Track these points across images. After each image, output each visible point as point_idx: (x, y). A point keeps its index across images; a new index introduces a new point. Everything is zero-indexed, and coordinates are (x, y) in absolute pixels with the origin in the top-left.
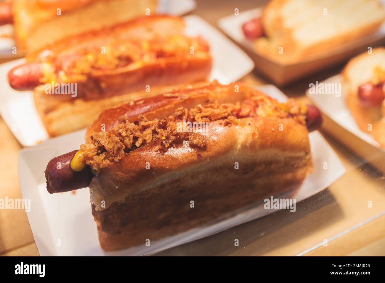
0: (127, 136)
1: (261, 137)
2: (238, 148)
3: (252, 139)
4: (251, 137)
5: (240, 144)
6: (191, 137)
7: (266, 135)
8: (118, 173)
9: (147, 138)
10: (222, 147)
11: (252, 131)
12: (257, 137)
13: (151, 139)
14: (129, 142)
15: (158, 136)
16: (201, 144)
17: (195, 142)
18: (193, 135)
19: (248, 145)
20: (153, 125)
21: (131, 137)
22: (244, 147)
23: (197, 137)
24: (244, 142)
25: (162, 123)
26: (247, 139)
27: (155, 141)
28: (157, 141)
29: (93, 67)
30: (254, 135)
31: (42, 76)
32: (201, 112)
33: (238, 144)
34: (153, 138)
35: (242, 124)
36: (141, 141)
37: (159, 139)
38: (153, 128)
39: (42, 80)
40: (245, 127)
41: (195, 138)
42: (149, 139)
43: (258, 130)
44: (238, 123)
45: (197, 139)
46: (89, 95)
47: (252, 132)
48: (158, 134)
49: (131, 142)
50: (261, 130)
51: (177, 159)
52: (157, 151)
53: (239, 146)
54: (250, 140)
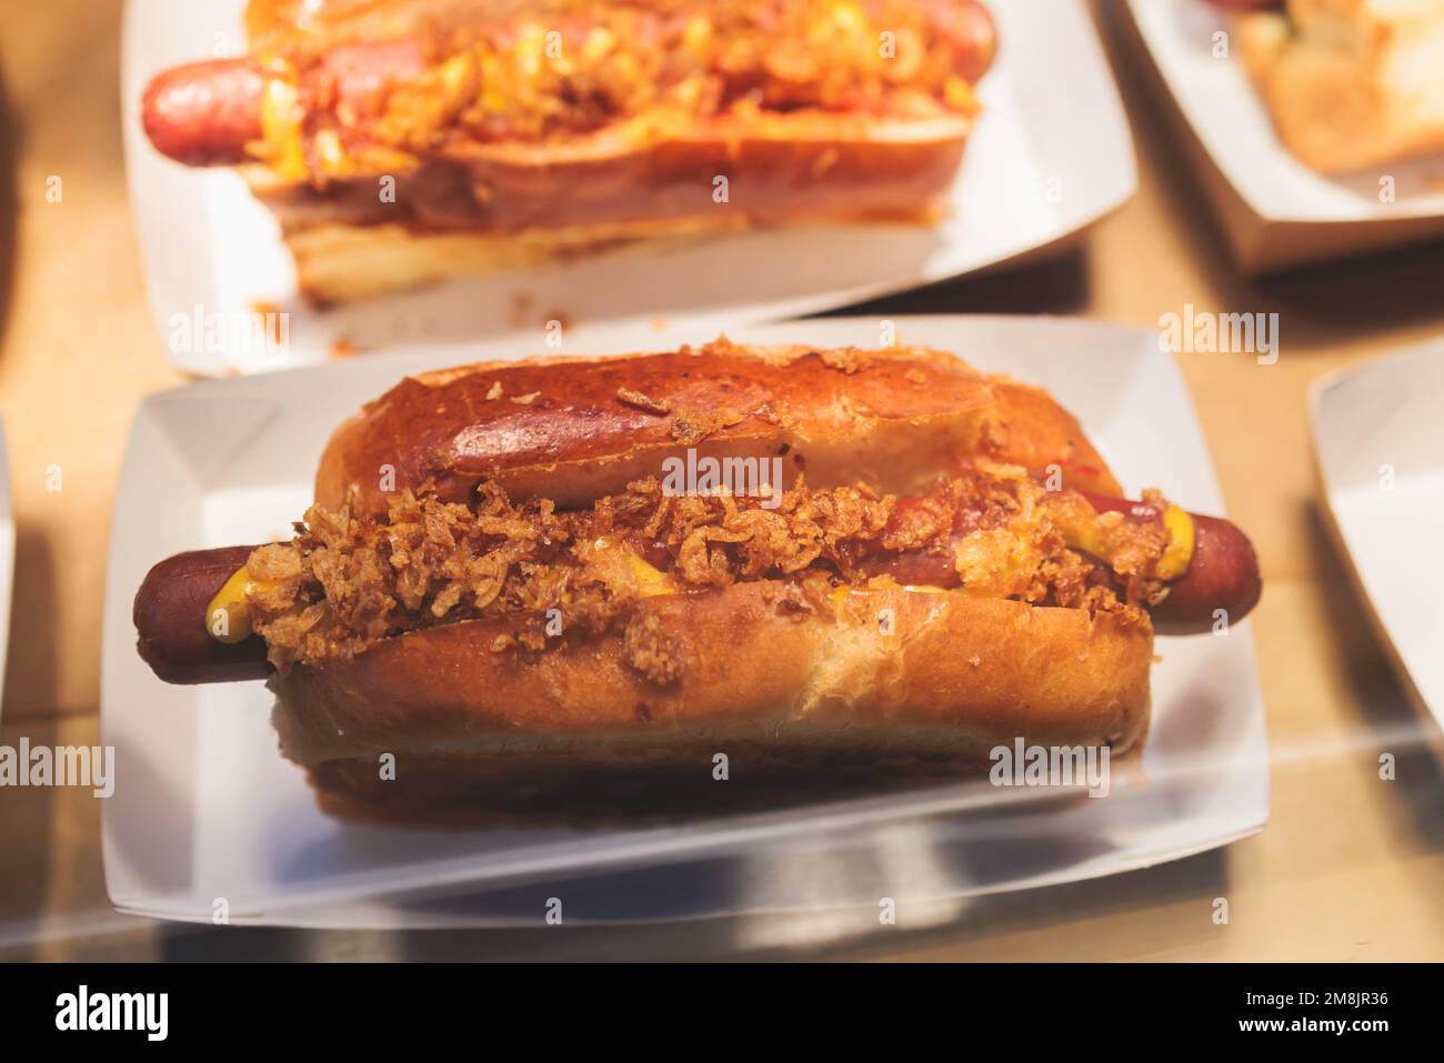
0: (409, 566)
1: (912, 684)
2: (805, 708)
3: (871, 685)
4: (871, 677)
5: (816, 694)
6: (633, 634)
7: (936, 678)
8: (350, 692)
9: (481, 589)
10: (741, 696)
11: (884, 652)
12: (893, 680)
13: (494, 595)
14: (411, 589)
15: (522, 593)
16: (659, 674)
17: (641, 658)
18: (641, 627)
19: (849, 702)
20: (515, 543)
21: (426, 571)
22: (832, 705)
23: (653, 645)
24: (834, 691)
25: (554, 541)
26: (849, 682)
27: (503, 611)
28: (508, 613)
29: (452, 121)
30: (885, 668)
31: (257, 134)
32: (716, 522)
33: (812, 694)
34: (502, 593)
35: (855, 615)
36: (456, 597)
37: (522, 602)
38: (511, 556)
39: (255, 148)
40: (861, 628)
41: (644, 646)
42: (486, 594)
43: (908, 655)
44: (839, 611)
45: (647, 653)
46: (428, 213)
47: (881, 656)
48: (524, 583)
49: (419, 592)
50: (921, 657)
51: (558, 704)
52: (497, 654)
53: (812, 702)
54: (860, 691)
